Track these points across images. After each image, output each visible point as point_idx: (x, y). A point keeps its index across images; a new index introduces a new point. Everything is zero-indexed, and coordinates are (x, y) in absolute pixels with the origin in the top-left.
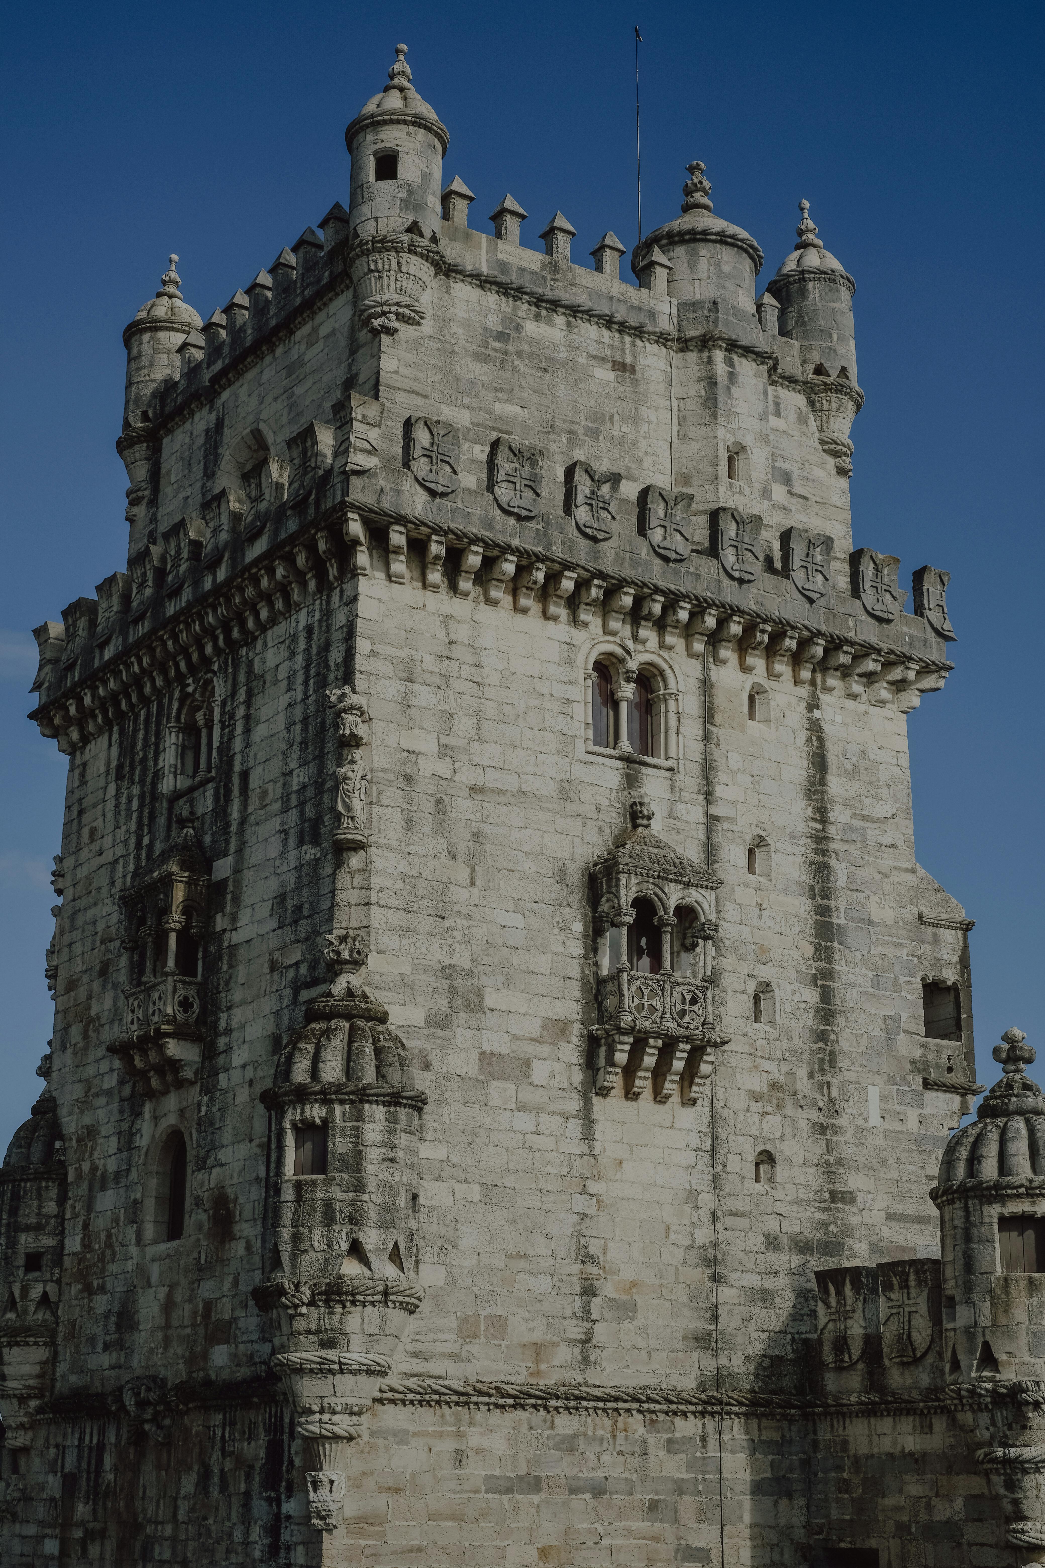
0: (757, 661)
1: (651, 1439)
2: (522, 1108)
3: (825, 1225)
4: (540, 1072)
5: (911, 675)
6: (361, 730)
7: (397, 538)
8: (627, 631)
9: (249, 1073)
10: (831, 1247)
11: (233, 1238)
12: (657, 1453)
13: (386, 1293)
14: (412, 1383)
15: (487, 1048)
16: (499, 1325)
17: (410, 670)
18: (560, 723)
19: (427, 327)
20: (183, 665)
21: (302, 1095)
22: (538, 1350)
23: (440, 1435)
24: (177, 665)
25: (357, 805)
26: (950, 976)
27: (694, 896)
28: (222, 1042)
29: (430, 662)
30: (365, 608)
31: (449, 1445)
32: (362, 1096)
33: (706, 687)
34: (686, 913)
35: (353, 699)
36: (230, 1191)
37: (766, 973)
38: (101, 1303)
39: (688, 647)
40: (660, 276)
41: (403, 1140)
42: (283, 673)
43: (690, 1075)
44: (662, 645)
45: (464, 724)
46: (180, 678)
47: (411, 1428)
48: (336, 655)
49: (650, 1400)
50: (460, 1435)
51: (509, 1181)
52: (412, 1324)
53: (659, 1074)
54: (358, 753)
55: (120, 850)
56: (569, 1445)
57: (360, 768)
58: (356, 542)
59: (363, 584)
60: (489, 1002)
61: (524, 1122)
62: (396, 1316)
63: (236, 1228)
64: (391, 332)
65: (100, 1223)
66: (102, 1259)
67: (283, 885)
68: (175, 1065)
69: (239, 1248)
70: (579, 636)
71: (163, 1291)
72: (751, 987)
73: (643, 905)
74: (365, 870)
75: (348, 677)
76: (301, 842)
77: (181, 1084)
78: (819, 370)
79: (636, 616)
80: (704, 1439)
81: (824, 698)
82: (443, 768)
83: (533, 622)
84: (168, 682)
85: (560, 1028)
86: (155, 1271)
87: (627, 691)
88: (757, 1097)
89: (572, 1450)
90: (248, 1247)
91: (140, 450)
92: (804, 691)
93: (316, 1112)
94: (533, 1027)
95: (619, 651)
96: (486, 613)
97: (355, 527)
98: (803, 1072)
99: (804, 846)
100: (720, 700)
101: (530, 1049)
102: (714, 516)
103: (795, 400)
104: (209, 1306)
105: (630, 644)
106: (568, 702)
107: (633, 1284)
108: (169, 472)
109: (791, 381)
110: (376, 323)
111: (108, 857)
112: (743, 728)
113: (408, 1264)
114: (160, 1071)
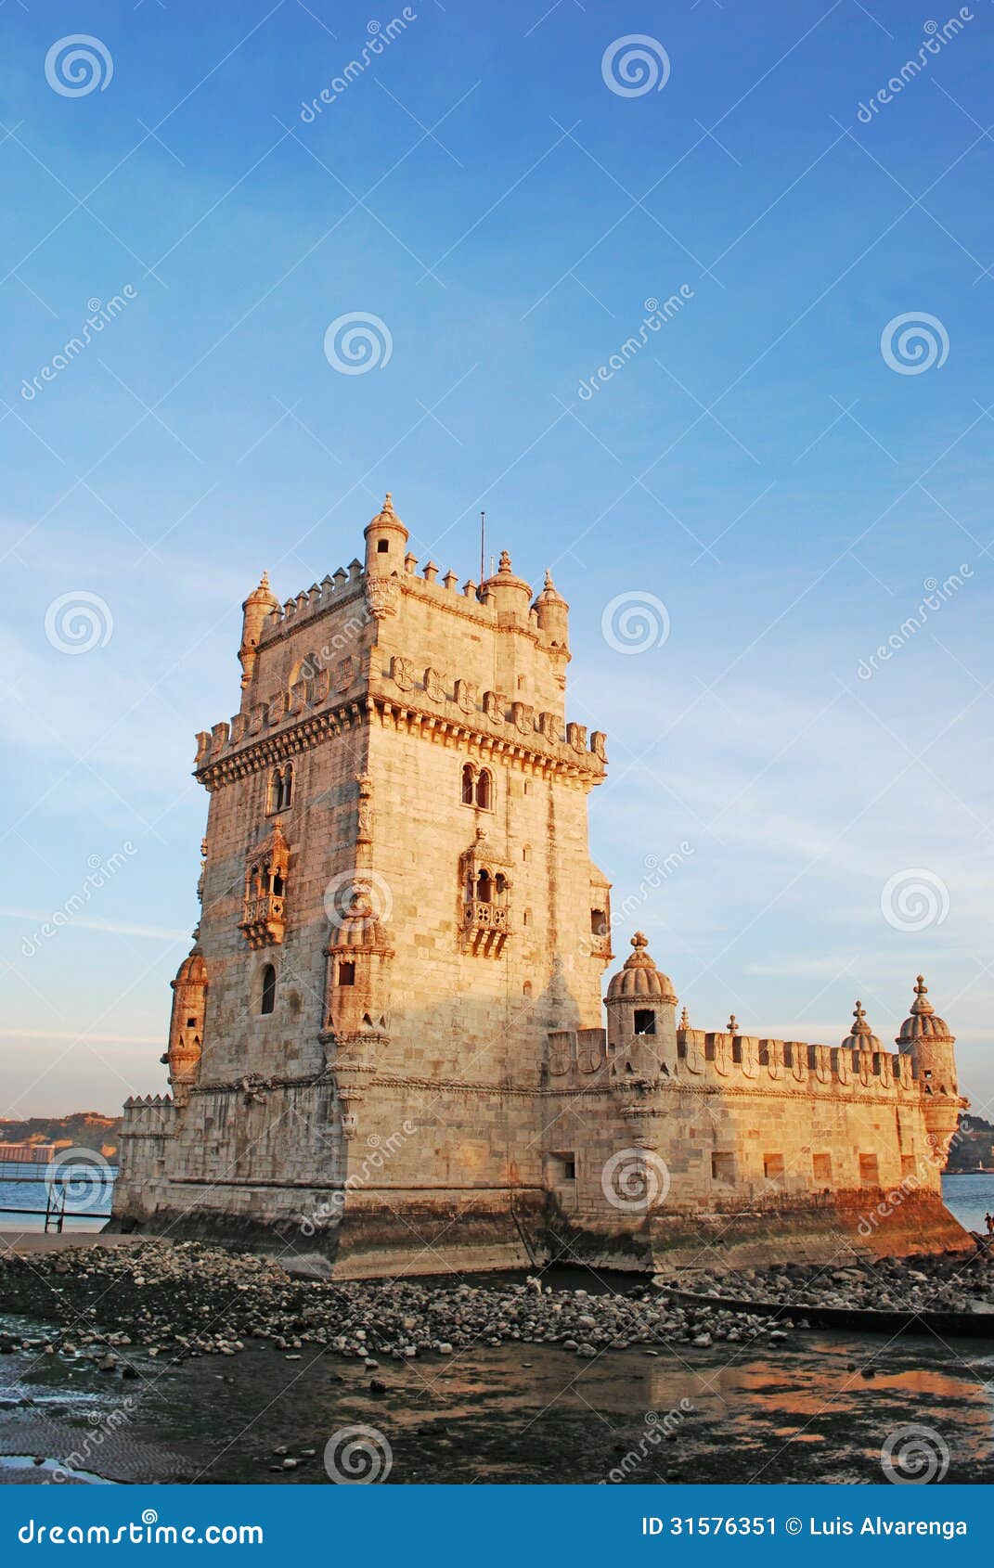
0: (528, 768)
1: (481, 1104)
2: (432, 959)
3: (551, 1013)
4: (438, 943)
5: (590, 778)
6: (370, 792)
7: (388, 708)
8: (477, 754)
9: (310, 940)
10: (552, 1024)
11: (300, 1013)
12: (483, 1110)
13: (379, 1038)
14: (385, 1077)
15: (418, 932)
16: (420, 1053)
17: (389, 766)
18: (449, 793)
19: (398, 617)
20: (276, 757)
21: (342, 951)
22: (437, 1064)
23: (396, 1100)
24: (273, 756)
25: (368, 825)
26: (602, 908)
27: (502, 870)
28: (295, 926)
29: (398, 764)
30: (372, 738)
31: (399, 1104)
32: (371, 951)
33: (508, 779)
34: (500, 877)
35: (367, 778)
36: (299, 993)
37: (529, 904)
38: (227, 1041)
39: (502, 761)
40: (491, 599)
41: (386, 971)
42: (329, 764)
43: (499, 949)
44: (491, 760)
45: (411, 792)
46: (275, 761)
47: (384, 1096)
48: (359, 757)
49: (480, 1087)
50: (404, 1100)
51: (426, 991)
52: (386, 1052)
53: (487, 947)
54: (368, 802)
55: (238, 838)
56: (448, 1106)
57: (369, 808)
58: (371, 710)
59: (372, 728)
60: (419, 912)
61: (433, 965)
62: (381, 1046)
63: (302, 1009)
64: (382, 618)
65: (226, 1006)
66: (228, 1022)
67: (329, 857)
68: (271, 935)
69: (303, 1018)
70: (458, 754)
71: (262, 1036)
72: (523, 910)
73: (483, 873)
74: (370, 854)
75: (364, 768)
76: (339, 839)
77: (273, 944)
78: (554, 644)
79: (482, 746)
80: (501, 1105)
81: (554, 785)
82: (402, 809)
83: (439, 748)
84: (268, 763)
85: (447, 926)
86: (257, 1027)
87: (476, 779)
88: (524, 957)
89: (448, 1108)
90: (309, 1018)
91: (251, 657)
92: (547, 783)
93: (350, 958)
94: (436, 925)
95: (474, 762)
96: (421, 744)
97: (371, 703)
98: (543, 947)
99: (545, 851)
100: (513, 785)
101: (435, 933)
102: (514, 705)
103: (543, 656)
104: (287, 1043)
105: (478, 759)
106: (452, 783)
107: (475, 1037)
108: (264, 669)
109: (542, 648)
110: (377, 614)
111: (233, 840)
112: (521, 797)
113: (387, 1026)
114: (263, 937)
